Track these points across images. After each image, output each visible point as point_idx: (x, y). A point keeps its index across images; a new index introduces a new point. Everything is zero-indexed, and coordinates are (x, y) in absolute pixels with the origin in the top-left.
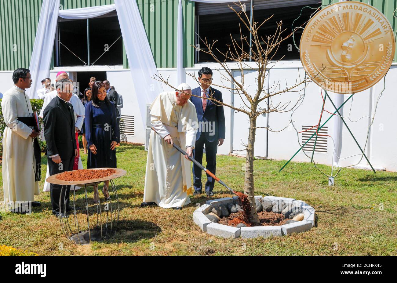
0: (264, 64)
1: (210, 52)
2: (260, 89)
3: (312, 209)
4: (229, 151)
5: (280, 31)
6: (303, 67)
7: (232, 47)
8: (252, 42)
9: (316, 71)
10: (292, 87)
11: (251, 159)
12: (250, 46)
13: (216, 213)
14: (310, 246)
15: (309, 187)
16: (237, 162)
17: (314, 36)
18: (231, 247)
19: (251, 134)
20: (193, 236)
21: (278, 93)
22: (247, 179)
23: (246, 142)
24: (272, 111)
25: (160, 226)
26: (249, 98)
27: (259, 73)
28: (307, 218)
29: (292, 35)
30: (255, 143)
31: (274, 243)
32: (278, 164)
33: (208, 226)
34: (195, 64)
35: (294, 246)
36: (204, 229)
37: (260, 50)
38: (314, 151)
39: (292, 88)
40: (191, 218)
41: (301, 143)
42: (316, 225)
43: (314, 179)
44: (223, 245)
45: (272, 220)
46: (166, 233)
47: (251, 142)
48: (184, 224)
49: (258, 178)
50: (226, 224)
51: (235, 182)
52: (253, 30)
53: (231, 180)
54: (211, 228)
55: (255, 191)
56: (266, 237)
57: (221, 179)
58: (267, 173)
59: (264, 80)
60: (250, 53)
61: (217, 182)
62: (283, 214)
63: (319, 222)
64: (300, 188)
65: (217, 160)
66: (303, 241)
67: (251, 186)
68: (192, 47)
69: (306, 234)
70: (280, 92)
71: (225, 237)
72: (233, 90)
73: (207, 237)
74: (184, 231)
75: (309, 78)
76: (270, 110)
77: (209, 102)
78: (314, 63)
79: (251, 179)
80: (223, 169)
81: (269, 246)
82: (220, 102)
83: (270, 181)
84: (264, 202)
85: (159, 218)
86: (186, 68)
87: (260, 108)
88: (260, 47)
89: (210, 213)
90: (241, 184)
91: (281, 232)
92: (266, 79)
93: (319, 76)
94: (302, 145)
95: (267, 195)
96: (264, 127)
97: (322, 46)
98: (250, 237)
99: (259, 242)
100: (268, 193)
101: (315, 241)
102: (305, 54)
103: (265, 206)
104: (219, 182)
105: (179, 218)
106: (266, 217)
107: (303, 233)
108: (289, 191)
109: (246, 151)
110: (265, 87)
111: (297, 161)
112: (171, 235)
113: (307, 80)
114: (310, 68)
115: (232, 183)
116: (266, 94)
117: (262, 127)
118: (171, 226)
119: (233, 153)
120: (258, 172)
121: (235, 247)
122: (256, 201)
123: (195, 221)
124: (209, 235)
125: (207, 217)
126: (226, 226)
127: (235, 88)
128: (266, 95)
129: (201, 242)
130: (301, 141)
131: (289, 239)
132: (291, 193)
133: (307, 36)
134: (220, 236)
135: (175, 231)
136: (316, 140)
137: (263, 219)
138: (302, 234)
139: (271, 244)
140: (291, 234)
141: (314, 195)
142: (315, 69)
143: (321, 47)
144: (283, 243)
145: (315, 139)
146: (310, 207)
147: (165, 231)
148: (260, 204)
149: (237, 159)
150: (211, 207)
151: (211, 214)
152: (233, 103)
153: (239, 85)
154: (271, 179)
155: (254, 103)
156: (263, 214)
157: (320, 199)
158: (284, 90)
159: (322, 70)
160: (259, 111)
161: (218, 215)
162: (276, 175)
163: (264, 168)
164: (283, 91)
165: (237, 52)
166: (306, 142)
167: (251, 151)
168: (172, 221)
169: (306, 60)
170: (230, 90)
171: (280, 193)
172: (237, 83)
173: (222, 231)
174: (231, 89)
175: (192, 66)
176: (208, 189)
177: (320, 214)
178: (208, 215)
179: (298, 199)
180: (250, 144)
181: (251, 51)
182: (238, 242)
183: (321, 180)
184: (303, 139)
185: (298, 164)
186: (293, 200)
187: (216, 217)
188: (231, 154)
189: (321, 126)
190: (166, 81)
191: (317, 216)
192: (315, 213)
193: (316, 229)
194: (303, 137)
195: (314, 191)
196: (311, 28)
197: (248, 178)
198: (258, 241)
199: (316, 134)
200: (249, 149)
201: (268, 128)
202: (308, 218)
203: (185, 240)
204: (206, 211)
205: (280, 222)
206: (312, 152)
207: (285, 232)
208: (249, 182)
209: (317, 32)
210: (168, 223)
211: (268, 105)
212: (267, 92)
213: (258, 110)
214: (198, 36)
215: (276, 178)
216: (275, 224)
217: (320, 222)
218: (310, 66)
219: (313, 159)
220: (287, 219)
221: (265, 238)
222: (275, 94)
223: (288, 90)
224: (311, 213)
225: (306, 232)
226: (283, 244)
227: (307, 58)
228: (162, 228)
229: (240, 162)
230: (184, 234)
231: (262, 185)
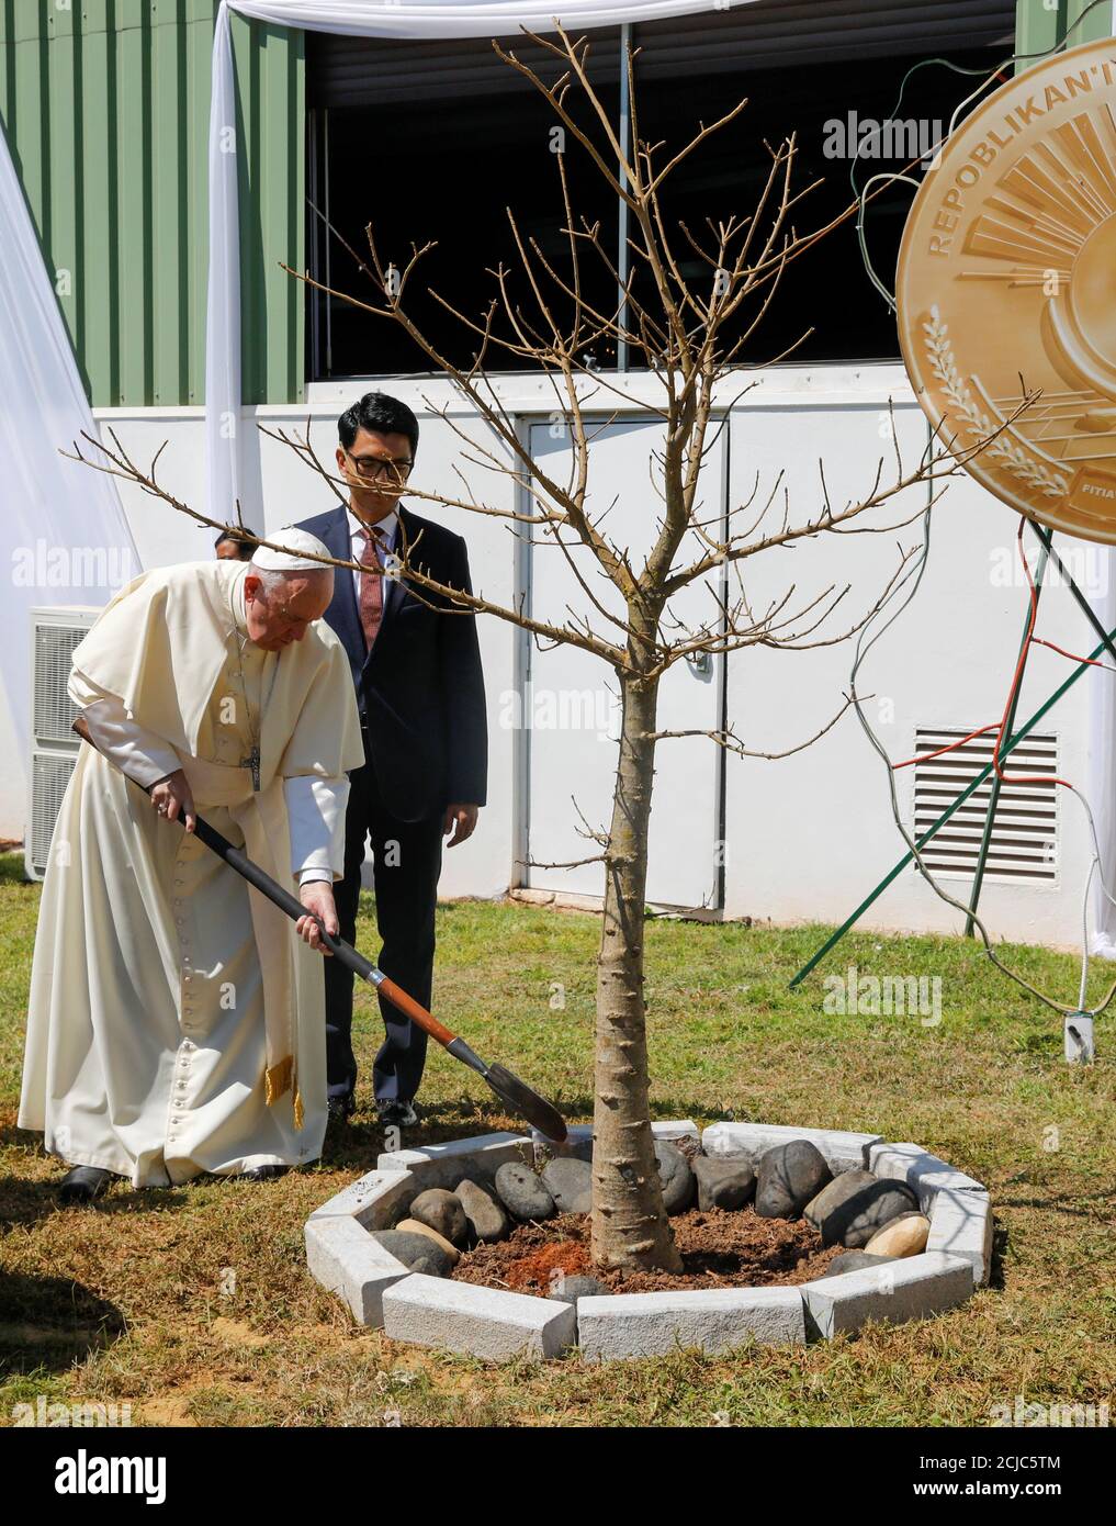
0: (699, 379)
1: (391, 310)
2: (679, 518)
3: (975, 1189)
4: (505, 879)
5: (786, 190)
6: (913, 399)
7: (517, 285)
8: (630, 249)
9: (986, 419)
10: (853, 506)
11: (632, 914)
12: (622, 276)
13: (433, 1221)
14: (965, 1398)
15: (959, 1070)
16: (552, 940)
17: (975, 222)
18: (521, 1409)
19: (630, 773)
20: (304, 1356)
21: (780, 542)
22: (609, 1026)
23: (603, 814)
24: (745, 644)
25: (115, 1300)
26: (615, 566)
27: (673, 430)
28: (946, 1241)
29: (854, 218)
30: (653, 819)
31: (763, 1382)
32: (783, 949)
33: (388, 1293)
34: (311, 385)
35: (872, 1398)
36: (365, 1311)
37: (676, 295)
38: (982, 870)
39: (855, 512)
40: (296, 1253)
41: (912, 830)
42: (996, 1280)
43: (982, 1024)
44: (476, 1398)
45: (753, 1257)
46: (152, 1340)
47: (629, 817)
48: (253, 1285)
49: (671, 1024)
50: (492, 1284)
51: (541, 1048)
52: (635, 184)
53: (517, 1037)
54: (410, 1305)
55: (655, 1093)
56: (718, 1352)
57: (461, 1035)
58: (724, 999)
59: (699, 467)
60: (622, 314)
61: (441, 1048)
62: (814, 1222)
63: (1013, 1260)
64: (906, 1079)
65: (437, 929)
66: (924, 1370)
67: (629, 1067)
68: (292, 280)
69: (941, 1328)
70: (791, 536)
71: (487, 1357)
72: (523, 522)
73: (386, 1359)
74: (253, 1327)
75: (948, 453)
76: (735, 633)
77: (399, 596)
78: (975, 377)
79: (631, 1023)
80: (472, 975)
81: (735, 1400)
82: (456, 592)
83: (740, 1043)
84: (705, 1154)
85: (107, 1254)
86: (261, 410)
87: (681, 624)
88: (675, 282)
89: (398, 1221)
90: (573, 1059)
91: (800, 1320)
92: (713, 461)
93: (1002, 446)
94: (918, 836)
95: (724, 1117)
96: (699, 733)
97: (1017, 282)
98: (629, 1350)
99: (681, 1380)
100: (726, 1108)
101: (994, 1367)
102: (927, 327)
103: (712, 1179)
104: (450, 1050)
105: (224, 1253)
106: (718, 1240)
107: (923, 1322)
108: (843, 1097)
109: (602, 865)
110: (706, 503)
111: (887, 927)
112: (183, 1350)
113: (938, 468)
114: (951, 402)
115: (523, 1057)
116: (708, 546)
117: (689, 733)
118: (180, 1299)
119: (527, 887)
120: (670, 993)
121: (546, 1407)
122: (659, 1151)
123: (318, 1269)
124: (398, 1349)
125: (386, 1244)
126: (492, 1292)
127: (537, 513)
128: (713, 551)
129: (350, 1383)
130: (908, 815)
131: (844, 1356)
132: (858, 1104)
133: (936, 226)
134: (460, 1351)
135: (202, 1328)
136: (995, 810)
137: (699, 1253)
138: (920, 1330)
139: (746, 1387)
140: (856, 1331)
141: (983, 1117)
142: (985, 408)
143: (1013, 286)
144: (816, 1380)
145: (985, 803)
146: (961, 1179)
147: (144, 1330)
148: (682, 1169)
149: (551, 924)
150: (407, 1188)
151: (408, 1226)
152: (524, 595)
153: (560, 496)
154: (746, 1028)
155: (644, 595)
156: (700, 1222)
157: (1016, 1136)
158: (813, 523)
159: (1019, 413)
160: (671, 642)
161: (447, 1236)
162: (773, 1006)
163: (706, 968)
164: (803, 526)
165: (545, 310)
166: (937, 824)
167: (629, 870)
168: (185, 1272)
169: (935, 361)
170: (511, 522)
171: (796, 1106)
172: (549, 486)
173: (470, 1320)
174: (514, 516)
175: (292, 397)
176: (391, 1090)
177: (1019, 1219)
178: (391, 1232)
179: (892, 1136)
180: (626, 828)
181: (627, 301)
182: (562, 1379)
183: (1021, 1033)
184: (919, 807)
185: (896, 943)
186: (867, 1142)
187: (439, 1246)
188: (516, 893)
189: (1017, 728)
190: (146, 474)
191: (1003, 1228)
192: (989, 1211)
193: (998, 1297)
194: (919, 792)
195: (986, 1091)
196: (958, 180)
197: (615, 1021)
198: (674, 1371)
199: (993, 774)
200: (616, 854)
201: (724, 738)
202: (951, 1241)
203: (262, 1374)
204: (380, 1213)
205: (796, 1268)
206: (972, 876)
207: (824, 1320)
208: (622, 1044)
209: (990, 202)
210: (163, 1284)
211: (725, 608)
212: (715, 533)
213: (667, 635)
214: (328, 225)
215: (773, 1022)
216: (771, 1278)
217: (1019, 1262)
218: (953, 394)
219: (978, 915)
220: (836, 1248)
221: (715, 1353)
222: (762, 546)
223: (832, 521)
224: (969, 1215)
225: (942, 1320)
226: (813, 1388)
227: (937, 350)
228: (127, 1312)
229: (572, 938)
230: (257, 1341)
231: (694, 1065)
